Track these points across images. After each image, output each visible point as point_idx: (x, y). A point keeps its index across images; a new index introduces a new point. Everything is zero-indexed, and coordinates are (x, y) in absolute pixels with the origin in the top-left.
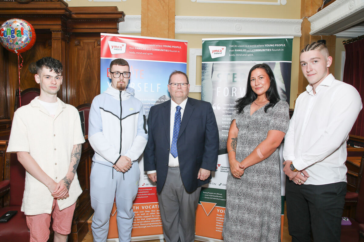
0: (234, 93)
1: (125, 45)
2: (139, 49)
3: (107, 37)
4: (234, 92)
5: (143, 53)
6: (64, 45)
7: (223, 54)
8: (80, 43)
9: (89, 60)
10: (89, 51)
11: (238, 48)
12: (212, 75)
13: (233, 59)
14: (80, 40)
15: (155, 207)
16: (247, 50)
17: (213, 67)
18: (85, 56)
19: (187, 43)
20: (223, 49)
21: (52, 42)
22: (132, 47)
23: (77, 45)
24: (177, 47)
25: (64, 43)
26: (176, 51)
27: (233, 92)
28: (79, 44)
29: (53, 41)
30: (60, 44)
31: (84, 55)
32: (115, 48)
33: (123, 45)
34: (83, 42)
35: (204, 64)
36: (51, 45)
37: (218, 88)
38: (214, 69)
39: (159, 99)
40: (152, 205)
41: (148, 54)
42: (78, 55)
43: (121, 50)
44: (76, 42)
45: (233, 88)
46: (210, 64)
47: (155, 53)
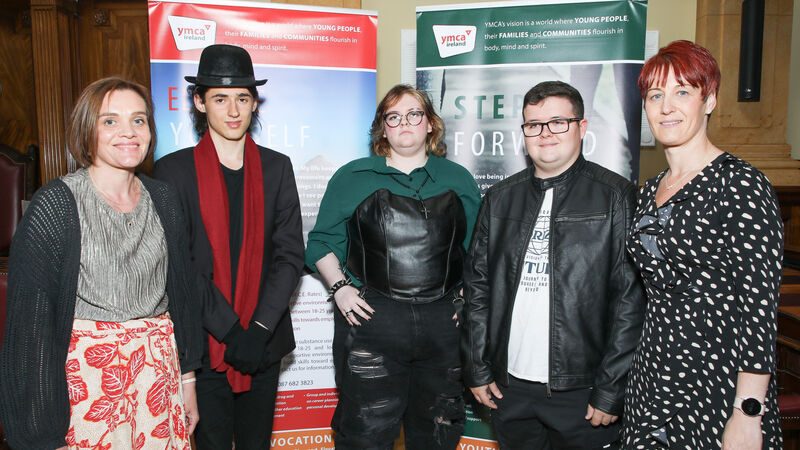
0: (497, 147)
1: (213, 25)
2: (251, 35)
3: (165, 6)
4: (499, 144)
5: (261, 47)
6: (64, 25)
7: (469, 46)
8: (108, 19)
9: (134, 66)
10: (134, 40)
11: (507, 30)
12: (442, 101)
13: (493, 58)
14: (109, 11)
15: (303, 440)
16: (529, 34)
17: (444, 80)
18: (125, 55)
19: (376, 17)
20: (469, 32)
21: (32, 17)
22: (232, 31)
23: (102, 25)
24: (351, 29)
25: (63, 19)
26: (348, 40)
27: (495, 144)
28: (106, 23)
29: (34, 15)
30: (54, 23)
31: (121, 53)
32: (187, 34)
33: (208, 27)
34: (117, 18)
35: (423, 73)
36: (30, 27)
37: (456, 134)
38: (447, 86)
39: (307, 165)
40: (296, 435)
41: (275, 49)
42: (106, 51)
43: (204, 39)
44: (98, 17)
45: (495, 133)
46: (436, 71)
47: (293, 45)
